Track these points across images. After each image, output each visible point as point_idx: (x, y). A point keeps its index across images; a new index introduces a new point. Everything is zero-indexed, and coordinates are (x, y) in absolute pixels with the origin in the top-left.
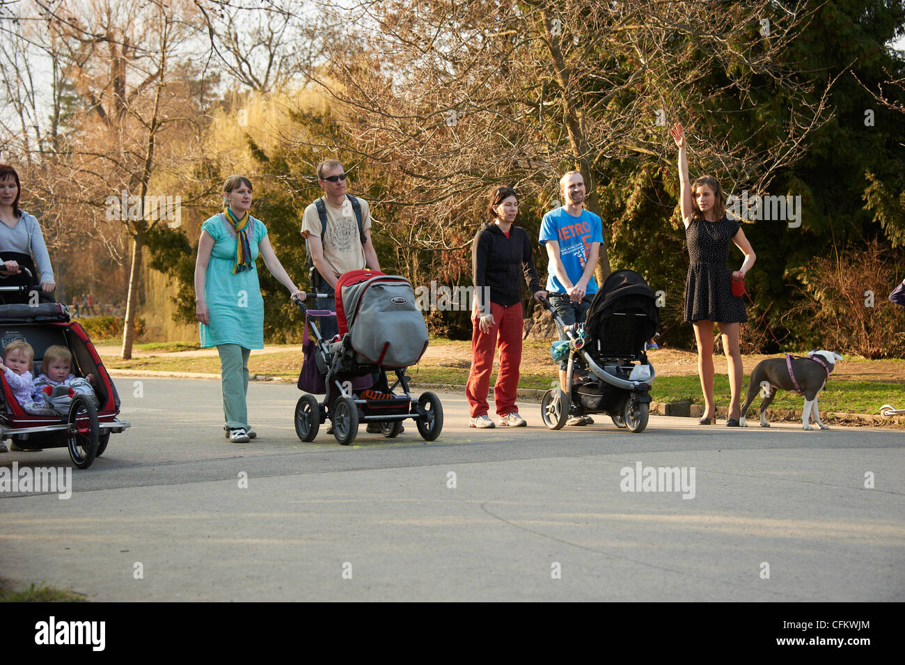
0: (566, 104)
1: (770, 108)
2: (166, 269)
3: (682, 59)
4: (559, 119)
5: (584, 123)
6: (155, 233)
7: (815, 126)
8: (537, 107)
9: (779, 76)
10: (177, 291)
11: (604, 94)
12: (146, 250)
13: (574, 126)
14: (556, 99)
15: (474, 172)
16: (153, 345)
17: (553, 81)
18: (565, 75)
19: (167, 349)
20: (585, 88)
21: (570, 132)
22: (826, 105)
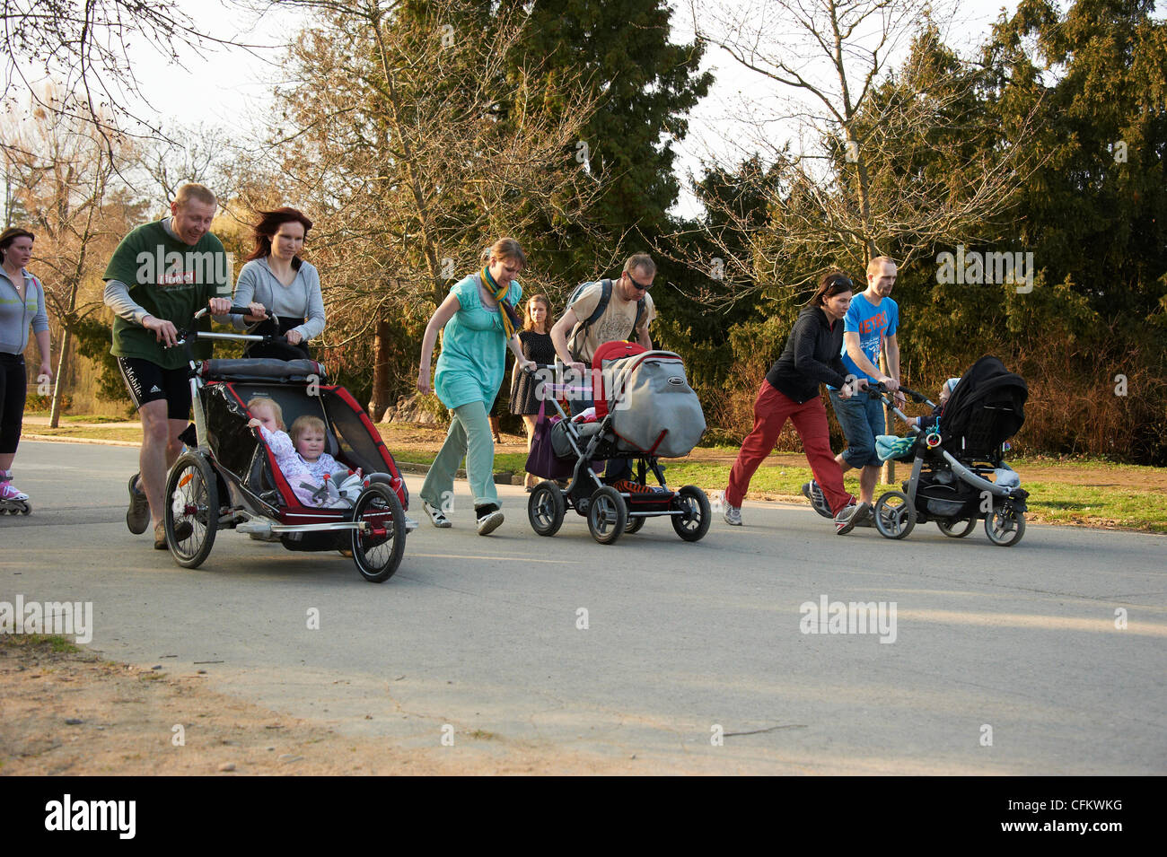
0: (425, 237)
1: (582, 252)
2: (92, 355)
3: (518, 208)
4: (419, 247)
5: (439, 253)
6: (84, 325)
7: (612, 266)
8: (402, 237)
9: (587, 227)
10: (101, 373)
11: (455, 231)
12: (74, 338)
13: (431, 254)
14: (418, 233)
15: (351, 287)
16: (78, 417)
17: (415, 218)
18: (425, 214)
19: (90, 421)
20: (442, 223)
21: (428, 259)
22: (620, 251)
